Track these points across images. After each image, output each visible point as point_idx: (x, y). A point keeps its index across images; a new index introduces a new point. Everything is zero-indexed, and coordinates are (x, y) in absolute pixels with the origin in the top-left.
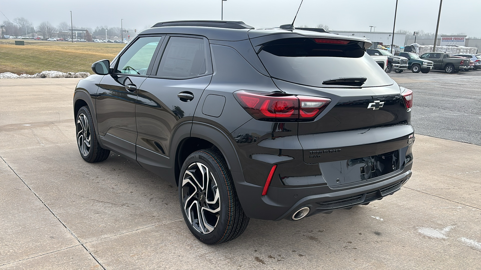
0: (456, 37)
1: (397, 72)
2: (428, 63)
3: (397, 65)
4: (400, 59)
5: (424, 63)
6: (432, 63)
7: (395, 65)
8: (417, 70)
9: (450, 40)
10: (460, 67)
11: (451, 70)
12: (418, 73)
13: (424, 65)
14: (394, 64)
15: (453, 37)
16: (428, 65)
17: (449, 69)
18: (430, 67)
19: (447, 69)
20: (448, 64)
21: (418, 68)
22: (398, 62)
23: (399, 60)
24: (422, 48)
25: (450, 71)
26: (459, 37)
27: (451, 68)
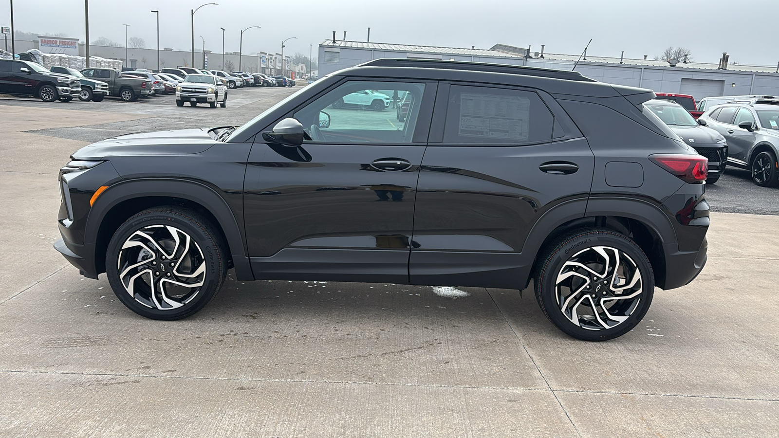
0: (64, 40)
1: (63, 101)
2: (103, 86)
3: (65, 88)
4: (69, 80)
5: (97, 85)
6: (106, 86)
7: (63, 90)
8: (87, 97)
9: (53, 44)
10: (142, 92)
11: (130, 96)
12: (89, 101)
13: (97, 88)
14: (60, 88)
15: (58, 40)
16: (102, 89)
17: (127, 95)
18: (106, 92)
19: (124, 95)
20: (124, 88)
21: (88, 94)
22: (66, 84)
23: (67, 81)
24: (47, 57)
25: (128, 98)
26: (68, 41)
27: (128, 93)
